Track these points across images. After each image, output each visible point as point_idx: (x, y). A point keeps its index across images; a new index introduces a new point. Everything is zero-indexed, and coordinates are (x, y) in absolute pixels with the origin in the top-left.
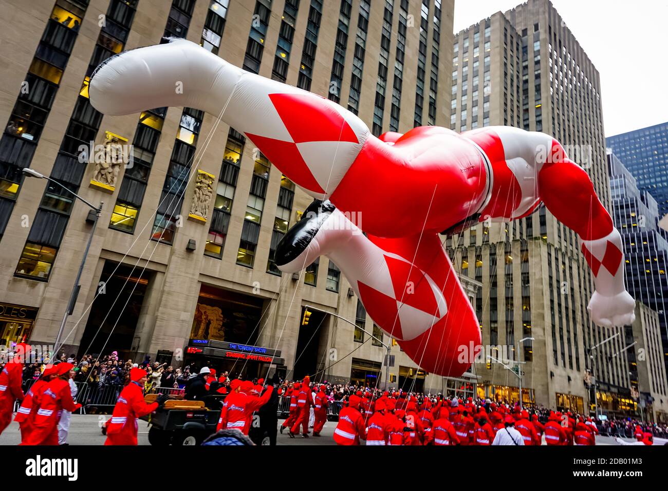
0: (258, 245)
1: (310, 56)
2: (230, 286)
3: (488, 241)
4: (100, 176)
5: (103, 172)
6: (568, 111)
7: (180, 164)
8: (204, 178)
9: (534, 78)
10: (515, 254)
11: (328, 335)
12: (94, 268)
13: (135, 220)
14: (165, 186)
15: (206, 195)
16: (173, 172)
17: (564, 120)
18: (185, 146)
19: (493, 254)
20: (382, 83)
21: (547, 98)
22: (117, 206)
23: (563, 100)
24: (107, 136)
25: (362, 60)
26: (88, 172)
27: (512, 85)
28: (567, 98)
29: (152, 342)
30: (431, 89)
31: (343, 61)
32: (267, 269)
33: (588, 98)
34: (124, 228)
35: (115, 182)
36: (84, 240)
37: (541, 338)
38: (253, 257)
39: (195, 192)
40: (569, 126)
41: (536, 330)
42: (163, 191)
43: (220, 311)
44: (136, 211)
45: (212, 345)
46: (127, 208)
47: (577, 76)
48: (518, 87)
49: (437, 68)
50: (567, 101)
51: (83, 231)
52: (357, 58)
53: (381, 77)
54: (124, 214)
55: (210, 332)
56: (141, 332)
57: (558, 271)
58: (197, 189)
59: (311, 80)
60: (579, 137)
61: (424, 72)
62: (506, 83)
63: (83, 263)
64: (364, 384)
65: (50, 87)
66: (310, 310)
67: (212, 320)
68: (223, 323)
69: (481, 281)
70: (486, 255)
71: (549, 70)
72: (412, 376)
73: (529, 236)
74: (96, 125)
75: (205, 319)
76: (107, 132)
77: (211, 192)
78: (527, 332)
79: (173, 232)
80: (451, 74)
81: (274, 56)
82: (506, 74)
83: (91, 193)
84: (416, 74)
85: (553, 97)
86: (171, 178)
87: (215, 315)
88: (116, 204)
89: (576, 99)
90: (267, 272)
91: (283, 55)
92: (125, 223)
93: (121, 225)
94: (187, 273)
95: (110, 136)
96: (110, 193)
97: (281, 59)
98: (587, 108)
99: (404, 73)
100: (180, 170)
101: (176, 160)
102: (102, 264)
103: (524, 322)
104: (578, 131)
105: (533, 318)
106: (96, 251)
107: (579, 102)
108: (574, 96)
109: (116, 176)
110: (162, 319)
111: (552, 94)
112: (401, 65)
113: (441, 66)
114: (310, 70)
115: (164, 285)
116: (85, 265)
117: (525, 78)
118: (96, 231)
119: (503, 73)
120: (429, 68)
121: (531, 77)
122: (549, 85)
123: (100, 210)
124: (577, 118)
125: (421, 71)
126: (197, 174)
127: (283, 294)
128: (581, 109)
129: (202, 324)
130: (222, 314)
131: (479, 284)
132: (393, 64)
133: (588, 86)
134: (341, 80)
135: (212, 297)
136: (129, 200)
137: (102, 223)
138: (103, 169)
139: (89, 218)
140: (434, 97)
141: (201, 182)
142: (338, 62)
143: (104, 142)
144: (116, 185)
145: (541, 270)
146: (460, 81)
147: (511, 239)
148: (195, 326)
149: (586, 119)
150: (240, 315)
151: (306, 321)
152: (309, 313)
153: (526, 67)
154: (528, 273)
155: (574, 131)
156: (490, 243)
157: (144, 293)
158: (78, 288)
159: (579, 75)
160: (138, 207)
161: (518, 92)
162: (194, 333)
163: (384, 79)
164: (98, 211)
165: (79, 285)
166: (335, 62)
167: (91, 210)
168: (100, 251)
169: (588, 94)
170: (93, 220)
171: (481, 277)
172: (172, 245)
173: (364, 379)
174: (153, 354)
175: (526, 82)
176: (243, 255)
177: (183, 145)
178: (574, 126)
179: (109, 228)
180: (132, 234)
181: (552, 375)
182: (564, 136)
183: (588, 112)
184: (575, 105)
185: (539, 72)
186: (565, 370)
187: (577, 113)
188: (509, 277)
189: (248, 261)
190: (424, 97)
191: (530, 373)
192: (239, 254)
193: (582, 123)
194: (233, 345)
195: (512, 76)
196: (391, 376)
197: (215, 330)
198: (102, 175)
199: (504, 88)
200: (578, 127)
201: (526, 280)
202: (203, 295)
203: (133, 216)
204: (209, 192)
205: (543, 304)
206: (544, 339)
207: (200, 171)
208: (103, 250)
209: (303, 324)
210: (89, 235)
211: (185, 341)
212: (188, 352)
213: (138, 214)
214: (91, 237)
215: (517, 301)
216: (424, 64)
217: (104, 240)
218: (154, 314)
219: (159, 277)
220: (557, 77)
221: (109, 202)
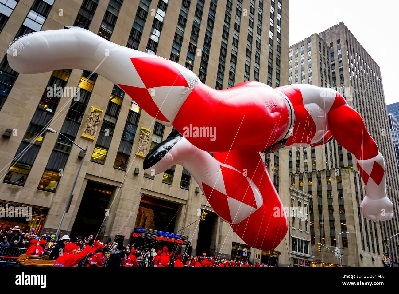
0: (175, 171)
1: (205, 62)
2: (158, 196)
3: (315, 169)
4: (87, 131)
5: (89, 129)
6: (362, 90)
7: (132, 124)
8: (145, 132)
9: (339, 71)
10: (333, 177)
11: (217, 228)
12: (81, 185)
13: (105, 156)
14: (123, 137)
15: (146, 142)
16: (127, 128)
17: (359, 95)
18: (135, 114)
19: (319, 178)
20: (247, 76)
21: (348, 82)
22: (95, 148)
23: (358, 83)
24: (92, 108)
25: (235, 63)
26: (81, 129)
27: (325, 75)
28: (360, 82)
29: (113, 229)
30: (277, 78)
31: (224, 64)
32: (180, 186)
33: (374, 82)
34: (99, 161)
35: (95, 135)
36: (77, 168)
37: (353, 232)
38: (172, 178)
39: (140, 140)
40: (362, 99)
41: (350, 227)
42: (121, 139)
43: (153, 211)
44: (106, 151)
45: (147, 232)
46: (101, 149)
47: (366, 69)
48: (329, 76)
49: (280, 66)
50: (361, 84)
51: (76, 163)
52: (233, 62)
53: (246, 72)
54: (99, 153)
55: (146, 224)
56: (106, 223)
57: (361, 188)
58: (141, 138)
59: (206, 75)
60: (369, 105)
61: (272, 69)
62: (322, 74)
63: (76, 181)
64: (240, 259)
65: (62, 83)
66: (206, 211)
67: (148, 217)
68: (154, 218)
69: (312, 194)
70: (314, 178)
71: (348, 66)
72: (269, 255)
73: (341, 166)
74: (86, 102)
75: (144, 216)
76: (92, 107)
77: (148, 140)
78: (344, 228)
79: (126, 163)
80: (288, 70)
81: (185, 62)
82: (321, 69)
83: (82, 141)
84: (267, 70)
85: (351, 82)
86: (126, 132)
87: (149, 213)
88: (95, 147)
89: (366, 82)
90: (180, 188)
91: (190, 62)
92: (100, 158)
93: (97, 159)
94: (134, 188)
95: (93, 109)
96: (92, 141)
97: (189, 64)
98: (373, 88)
99: (260, 70)
100: (131, 127)
101: (129, 122)
102: (86, 182)
103: (341, 221)
104: (369, 102)
105: (346, 219)
106: (83, 175)
107: (368, 84)
108: (365, 81)
109: (95, 131)
110: (119, 216)
111: (350, 79)
112: (258, 65)
113: (282, 65)
114: (205, 69)
115: (120, 195)
116: (76, 183)
117: (333, 71)
118: (84, 163)
119: (320, 68)
120: (275, 66)
121: (337, 70)
122: (349, 75)
123: (86, 151)
124: (368, 93)
125: (270, 68)
126: (141, 129)
127: (190, 201)
128: (370, 88)
129: (142, 219)
130: (153, 213)
131: (310, 196)
132: (254, 65)
133: (373, 74)
134: (224, 74)
135: (148, 202)
136: (103, 145)
137: (87, 158)
138: (89, 127)
139: (80, 156)
140: (278, 83)
141: (143, 134)
142: (221, 65)
143: (90, 112)
144: (96, 136)
145: (351, 188)
146: (293, 74)
147: (330, 169)
148: (137, 220)
149: (373, 94)
150: (164, 214)
151: (203, 218)
152: (206, 213)
153: (333, 65)
154: (342, 190)
155: (366, 102)
156: (317, 170)
157: (109, 200)
158: (72, 196)
159: (367, 68)
160: (107, 149)
161: (329, 79)
162: (137, 224)
163: (249, 74)
164: (85, 151)
165: (73, 194)
166: (220, 65)
167: (81, 151)
168: (85, 174)
169: (373, 79)
170: (82, 156)
171: (312, 192)
172: (125, 171)
173: (240, 256)
174: (113, 237)
175: (334, 73)
176: (166, 177)
177: (133, 113)
178: (366, 99)
179: (91, 161)
180: (104, 165)
181: (361, 257)
182: (360, 105)
183: (374, 90)
184: (366, 86)
185: (342, 67)
186: (370, 254)
187: (367, 91)
188: (329, 192)
189: (169, 181)
190: (272, 83)
191: (347, 255)
192: (164, 177)
193: (371, 97)
194: (160, 232)
195: (325, 70)
196: (257, 255)
197: (149, 223)
198: (88, 131)
199: (321, 77)
200: (368, 99)
201: (341, 194)
202: (142, 201)
203: (104, 154)
204: (147, 140)
205: (353, 209)
206: (355, 233)
207: (143, 128)
208: (87, 174)
209: (202, 220)
210: (80, 165)
211: (131, 230)
212: (133, 236)
213: (107, 153)
214: (81, 166)
215: (336, 208)
216: (272, 64)
217: (88, 168)
218: (114, 212)
219: (118, 190)
220: (353, 70)
221: (91, 146)
